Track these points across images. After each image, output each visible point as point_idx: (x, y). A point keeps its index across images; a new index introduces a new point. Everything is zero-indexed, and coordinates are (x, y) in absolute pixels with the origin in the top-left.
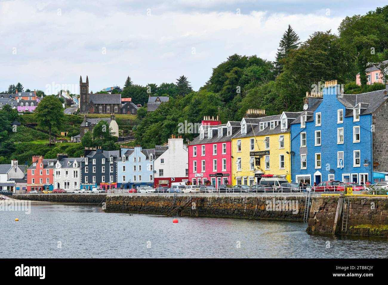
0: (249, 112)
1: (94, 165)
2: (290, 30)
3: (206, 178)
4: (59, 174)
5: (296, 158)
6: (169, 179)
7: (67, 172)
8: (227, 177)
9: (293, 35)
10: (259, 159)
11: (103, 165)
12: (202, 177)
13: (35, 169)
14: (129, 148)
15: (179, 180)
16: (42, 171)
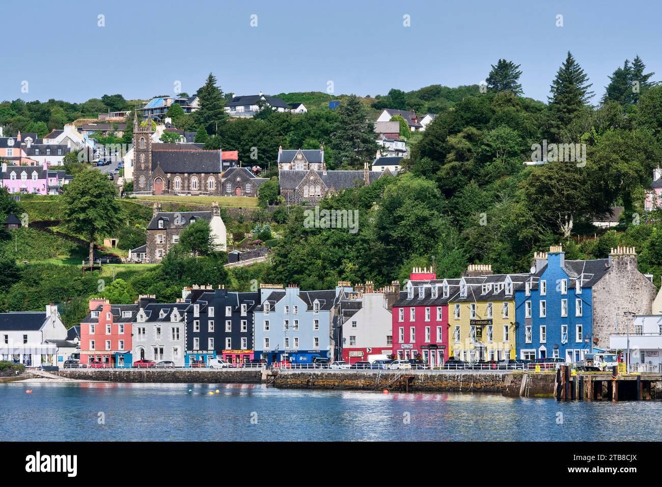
0: (471, 268)
1: (211, 318)
2: (570, 62)
3: (417, 350)
4: (144, 333)
5: (520, 329)
6: (364, 350)
7: (159, 330)
8: (443, 350)
9: (576, 71)
10: (481, 329)
11: (228, 318)
12: (411, 349)
13: (97, 324)
14: (274, 289)
15: (377, 351)
16: (110, 327)
